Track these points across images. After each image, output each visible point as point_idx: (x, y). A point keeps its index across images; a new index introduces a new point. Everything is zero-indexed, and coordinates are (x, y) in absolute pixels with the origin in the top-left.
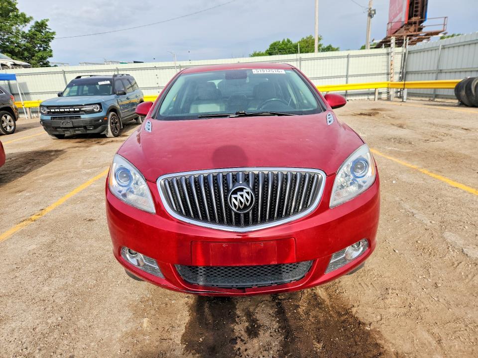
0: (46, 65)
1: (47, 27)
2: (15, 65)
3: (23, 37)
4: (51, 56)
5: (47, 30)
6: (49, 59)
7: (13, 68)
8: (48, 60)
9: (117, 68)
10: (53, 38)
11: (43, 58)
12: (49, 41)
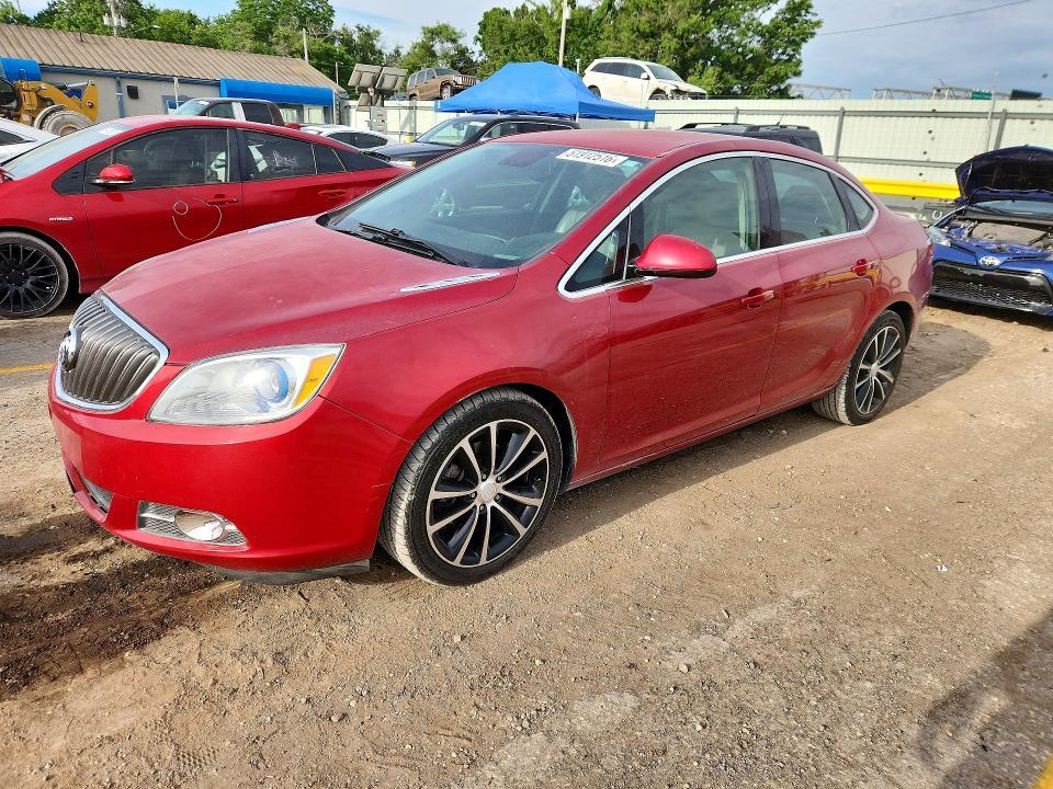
0: (783, 94)
1: (810, 10)
2: (678, 92)
3: (756, 32)
4: (797, 74)
5: (809, 17)
6: (792, 81)
7: (673, 98)
8: (788, 82)
9: (843, 109)
10: (813, 34)
11: (778, 79)
12: (804, 40)
